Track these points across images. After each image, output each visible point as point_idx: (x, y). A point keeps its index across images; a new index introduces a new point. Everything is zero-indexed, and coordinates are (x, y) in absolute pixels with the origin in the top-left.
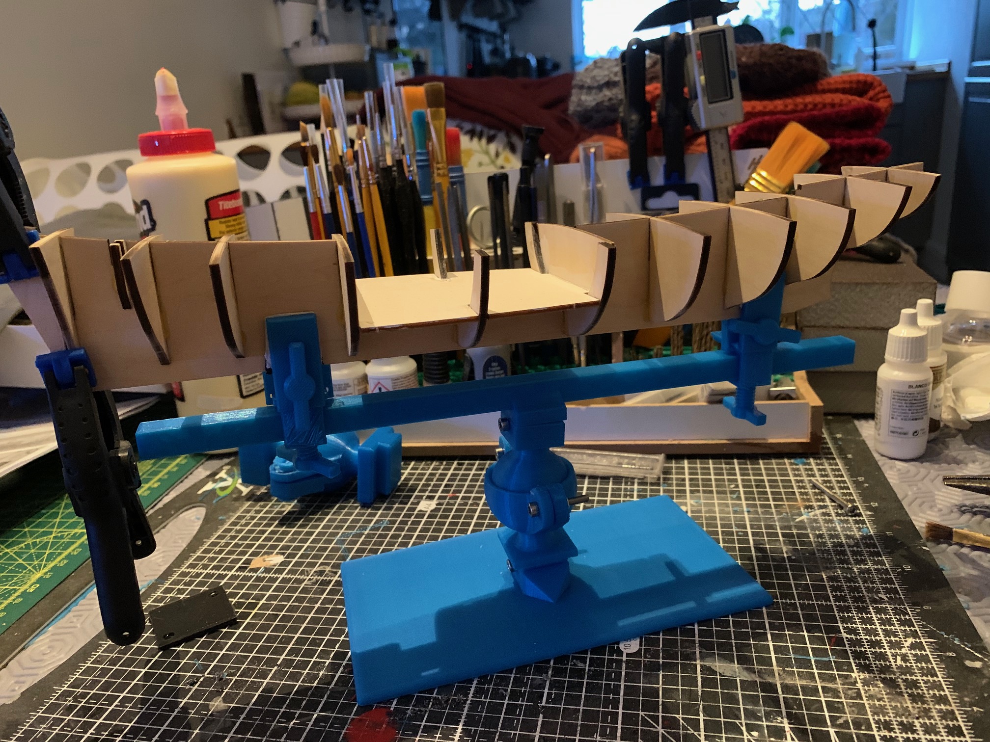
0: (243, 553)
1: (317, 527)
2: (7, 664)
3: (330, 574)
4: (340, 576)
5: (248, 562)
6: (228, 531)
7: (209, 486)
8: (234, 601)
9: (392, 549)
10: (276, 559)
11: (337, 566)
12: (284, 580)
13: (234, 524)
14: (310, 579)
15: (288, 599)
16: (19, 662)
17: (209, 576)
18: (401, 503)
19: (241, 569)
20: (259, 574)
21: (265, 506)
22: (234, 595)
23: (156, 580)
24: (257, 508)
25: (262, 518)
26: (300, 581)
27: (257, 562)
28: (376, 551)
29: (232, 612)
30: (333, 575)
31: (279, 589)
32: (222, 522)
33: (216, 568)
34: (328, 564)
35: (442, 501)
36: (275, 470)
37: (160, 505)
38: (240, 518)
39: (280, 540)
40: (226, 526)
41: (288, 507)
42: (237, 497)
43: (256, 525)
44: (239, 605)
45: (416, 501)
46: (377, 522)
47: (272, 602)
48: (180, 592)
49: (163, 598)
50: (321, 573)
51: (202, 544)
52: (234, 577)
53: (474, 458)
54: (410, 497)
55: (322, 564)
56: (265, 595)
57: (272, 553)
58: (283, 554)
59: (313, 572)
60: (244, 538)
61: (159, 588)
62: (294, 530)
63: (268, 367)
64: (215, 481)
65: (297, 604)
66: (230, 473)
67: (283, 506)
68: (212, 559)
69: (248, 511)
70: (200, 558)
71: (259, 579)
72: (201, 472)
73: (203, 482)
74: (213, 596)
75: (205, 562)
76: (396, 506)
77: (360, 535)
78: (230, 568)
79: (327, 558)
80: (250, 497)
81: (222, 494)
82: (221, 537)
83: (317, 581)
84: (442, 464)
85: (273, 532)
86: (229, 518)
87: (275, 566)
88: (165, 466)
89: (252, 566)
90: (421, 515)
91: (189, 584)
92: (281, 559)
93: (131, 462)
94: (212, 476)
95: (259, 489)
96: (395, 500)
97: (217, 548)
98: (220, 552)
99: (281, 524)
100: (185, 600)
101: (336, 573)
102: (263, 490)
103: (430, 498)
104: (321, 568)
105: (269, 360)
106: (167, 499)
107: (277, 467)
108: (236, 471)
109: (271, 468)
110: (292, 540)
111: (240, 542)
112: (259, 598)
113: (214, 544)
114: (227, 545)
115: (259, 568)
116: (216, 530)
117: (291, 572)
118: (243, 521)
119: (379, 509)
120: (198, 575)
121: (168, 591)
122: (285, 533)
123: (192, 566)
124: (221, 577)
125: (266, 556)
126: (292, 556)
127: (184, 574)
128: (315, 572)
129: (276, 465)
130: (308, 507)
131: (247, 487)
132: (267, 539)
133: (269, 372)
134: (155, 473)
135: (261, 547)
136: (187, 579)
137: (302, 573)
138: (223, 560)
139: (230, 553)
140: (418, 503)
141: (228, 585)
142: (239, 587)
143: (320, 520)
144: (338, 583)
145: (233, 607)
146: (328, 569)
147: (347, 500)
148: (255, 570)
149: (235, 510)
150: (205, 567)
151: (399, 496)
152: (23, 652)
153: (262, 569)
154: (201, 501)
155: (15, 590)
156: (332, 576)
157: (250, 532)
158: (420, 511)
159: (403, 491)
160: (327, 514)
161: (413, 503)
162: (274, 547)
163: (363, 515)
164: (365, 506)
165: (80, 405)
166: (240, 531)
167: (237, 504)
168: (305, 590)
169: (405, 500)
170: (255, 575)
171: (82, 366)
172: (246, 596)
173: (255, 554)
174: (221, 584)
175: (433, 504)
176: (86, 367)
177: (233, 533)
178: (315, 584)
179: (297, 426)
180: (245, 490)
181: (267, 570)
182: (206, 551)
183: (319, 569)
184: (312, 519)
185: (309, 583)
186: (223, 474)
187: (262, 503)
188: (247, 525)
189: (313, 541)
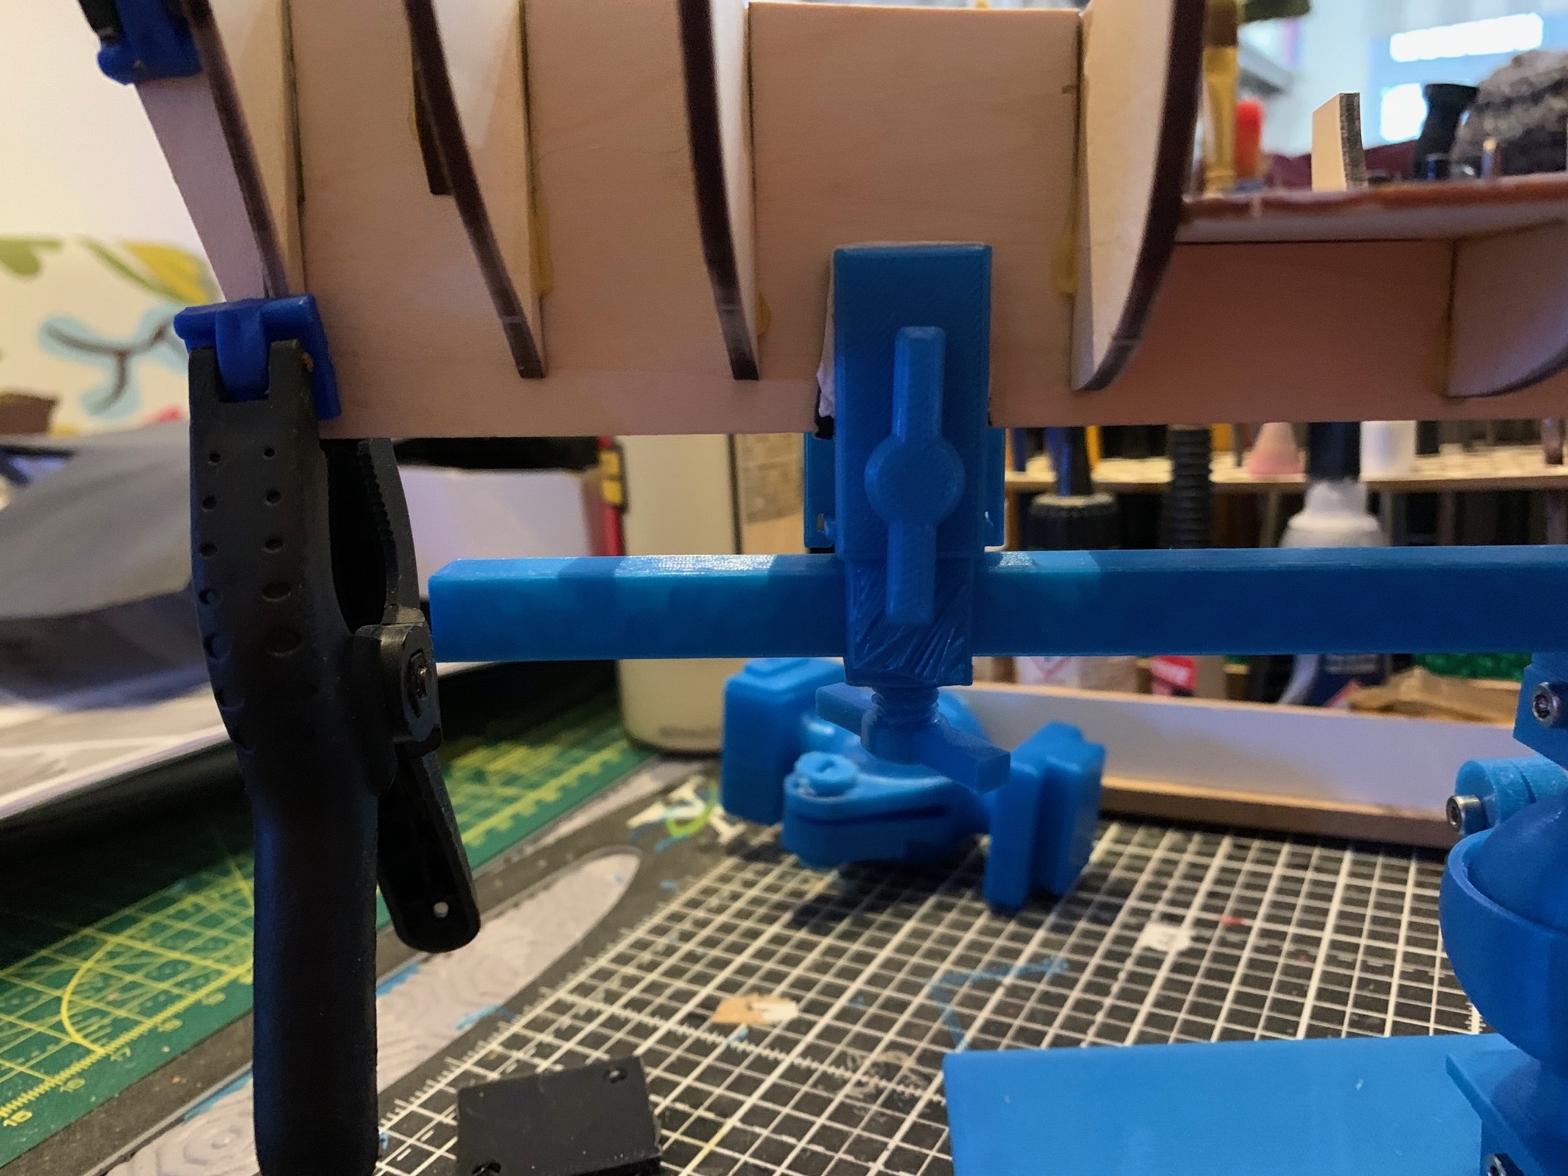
0: (702, 979)
1: (881, 944)
2: (133, 1153)
3: (914, 1078)
4: (940, 1091)
5: (711, 1004)
6: (677, 917)
7: (655, 813)
8: (662, 1103)
9: (1078, 1042)
10: (779, 1011)
11: (931, 1059)
12: (794, 1073)
13: (694, 904)
14: (859, 1084)
15: (797, 1128)
16: (158, 1155)
17: (615, 1023)
18: (1095, 920)
19: (693, 1020)
20: (732, 1040)
21: (765, 873)
22: (663, 1087)
23: (498, 1010)
24: (748, 875)
25: (756, 902)
26: (832, 1084)
27: (731, 1009)
28: (1037, 1038)
29: (651, 1138)
30: (921, 1083)
31: (776, 1094)
32: (667, 896)
33: (636, 1005)
34: (909, 1050)
35: (1206, 933)
36: (797, 786)
37: (550, 839)
38: (708, 892)
39: (791, 961)
40: (675, 906)
41: (818, 884)
42: (707, 844)
43: (743, 914)
44: (673, 1119)
45: (1133, 921)
46: (1036, 958)
47: (757, 1130)
48: (544, 1051)
49: (502, 1059)
50: (887, 1071)
51: (615, 938)
52: (672, 1039)
53: (1278, 836)
54: (1117, 908)
55: (893, 1046)
56: (740, 1104)
57: (770, 991)
58: (797, 999)
59: (867, 1063)
60: (710, 942)
61: (497, 1030)
62: (826, 942)
63: (823, 411)
64: (669, 804)
65: (820, 1149)
66: (701, 793)
67: (806, 881)
68: (630, 982)
69: (725, 879)
70: (603, 975)
71: (732, 1056)
72: (645, 783)
73: (644, 803)
74: (614, 1080)
75: (614, 984)
76: (1082, 925)
77: (992, 986)
78: (665, 1013)
79: (906, 1030)
80: (737, 847)
81: (677, 833)
82: (660, 931)
83: (879, 1091)
84: (1190, 840)
85: (778, 940)
86: (684, 888)
87: (774, 1026)
88: (577, 762)
89: (720, 1016)
90: (1153, 959)
91: (565, 1034)
92: (789, 1011)
93: (410, 666)
94: (664, 794)
95: (756, 833)
96: (1078, 910)
97: (646, 956)
98: (652, 966)
99: (796, 924)
100: (550, 1076)
101: (929, 1079)
102: (765, 836)
103: (1175, 920)
104: (891, 1057)
105: (828, 389)
106: (566, 828)
107: (804, 781)
108: (715, 788)
109: (789, 781)
110: (821, 968)
111: (700, 950)
112: (725, 1108)
113: (642, 945)
114: (670, 951)
115: (732, 1028)
116: (651, 911)
117: (812, 1052)
118: (714, 901)
119: (1037, 925)
120: (591, 1015)
121: (518, 1042)
122: (808, 946)
123: (584, 990)
124: (643, 1031)
125: (755, 997)
126: (819, 1008)
127: (560, 1007)
128: (875, 1065)
129: (801, 776)
130: (864, 891)
131: (732, 823)
132: (763, 954)
133: (825, 427)
134: (555, 773)
135: (746, 970)
136: (565, 1021)
137: (840, 1061)
138: (655, 988)
139: (675, 972)
140: (1140, 928)
141: (655, 1058)
142: (683, 1067)
143: (893, 929)
144: (934, 1111)
145: (658, 1122)
146: (908, 1063)
147: (956, 889)
148: (725, 1029)
149: (699, 873)
150: (611, 998)
151: (1087, 903)
152: (178, 1129)
153: (741, 1030)
154: (633, 843)
155: (220, 973)
156: (917, 1086)
157: (727, 928)
158: (1148, 949)
159: (1096, 890)
160: (908, 916)
161: (1126, 926)
162: (775, 977)
163: (997, 933)
164: (1002, 910)
165: (269, 452)
166: (702, 924)
167: (705, 859)
168: (846, 1113)
169: (1105, 916)
170: (723, 1043)
171: (294, 343)
172: (692, 1096)
173: (729, 987)
174: (639, 1052)
175: (1179, 939)
176: (304, 346)
177: (686, 926)
178: (872, 1097)
179: (891, 607)
180: (727, 832)
181: (755, 1036)
182: (622, 959)
183: (883, 1058)
184: (868, 924)
185: (858, 1092)
186: (686, 792)
187: (760, 866)
188: (720, 910)
189: (873, 980)
